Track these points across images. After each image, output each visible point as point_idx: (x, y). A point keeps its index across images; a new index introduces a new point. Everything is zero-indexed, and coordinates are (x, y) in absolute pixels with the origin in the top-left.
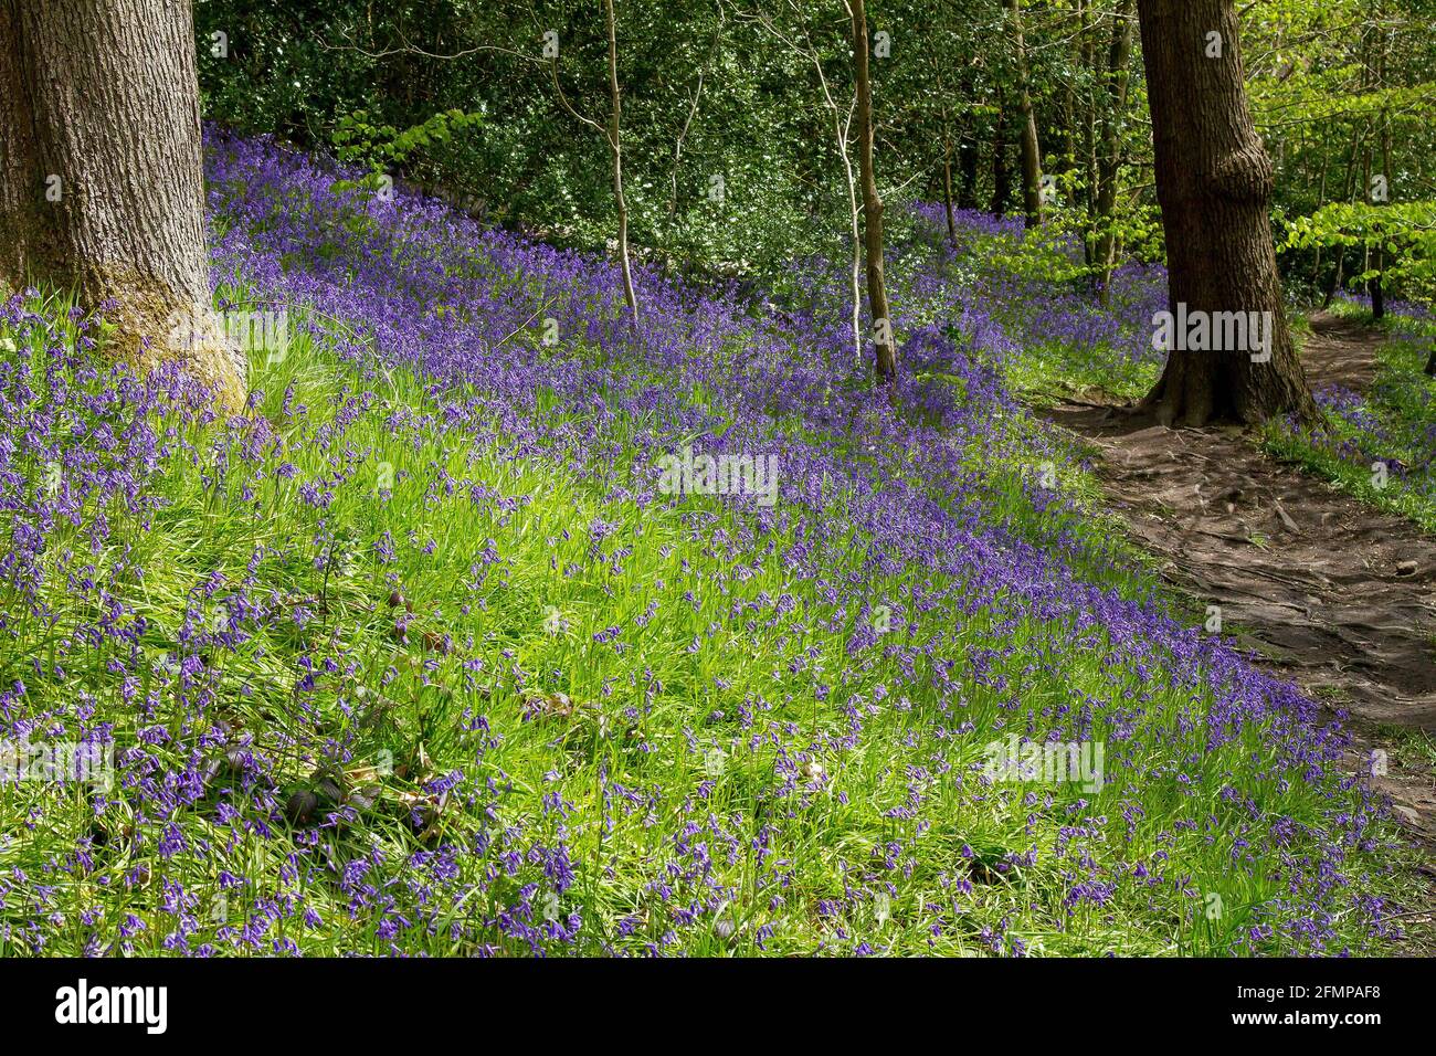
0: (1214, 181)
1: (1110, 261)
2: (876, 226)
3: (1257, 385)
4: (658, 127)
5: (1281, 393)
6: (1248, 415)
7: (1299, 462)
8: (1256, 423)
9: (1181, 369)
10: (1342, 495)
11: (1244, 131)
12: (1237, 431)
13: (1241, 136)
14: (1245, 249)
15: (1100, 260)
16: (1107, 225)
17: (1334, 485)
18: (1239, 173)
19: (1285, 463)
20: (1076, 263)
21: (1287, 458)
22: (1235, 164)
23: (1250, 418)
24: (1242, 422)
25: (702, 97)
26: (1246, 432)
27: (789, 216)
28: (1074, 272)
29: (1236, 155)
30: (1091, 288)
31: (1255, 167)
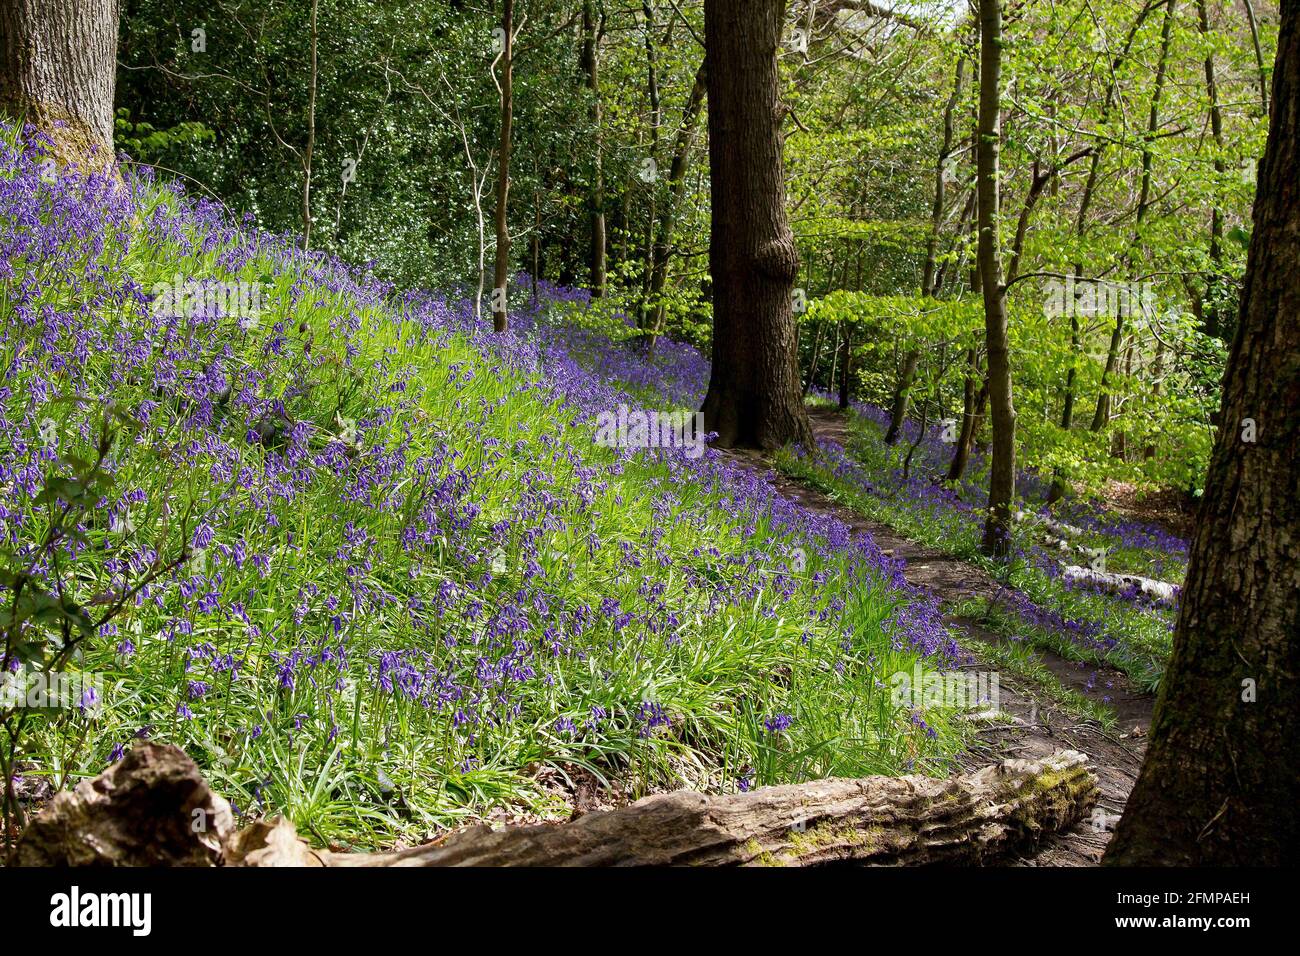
0: (756, 261)
1: (657, 328)
2: (504, 256)
3: (774, 421)
4: (326, 171)
5: (792, 429)
6: (765, 443)
7: (804, 479)
8: (771, 449)
9: (717, 404)
10: (837, 504)
11: (781, 225)
12: (756, 455)
13: (779, 229)
14: (774, 315)
15: (651, 327)
16: (658, 299)
17: (830, 497)
18: (775, 256)
19: (793, 479)
20: (632, 326)
21: (795, 475)
22: (772, 249)
23: (767, 445)
24: (759, 448)
25: (366, 152)
26: (764, 456)
27: (424, 249)
28: (630, 331)
29: (774, 243)
30: (640, 345)
31: (787, 253)
